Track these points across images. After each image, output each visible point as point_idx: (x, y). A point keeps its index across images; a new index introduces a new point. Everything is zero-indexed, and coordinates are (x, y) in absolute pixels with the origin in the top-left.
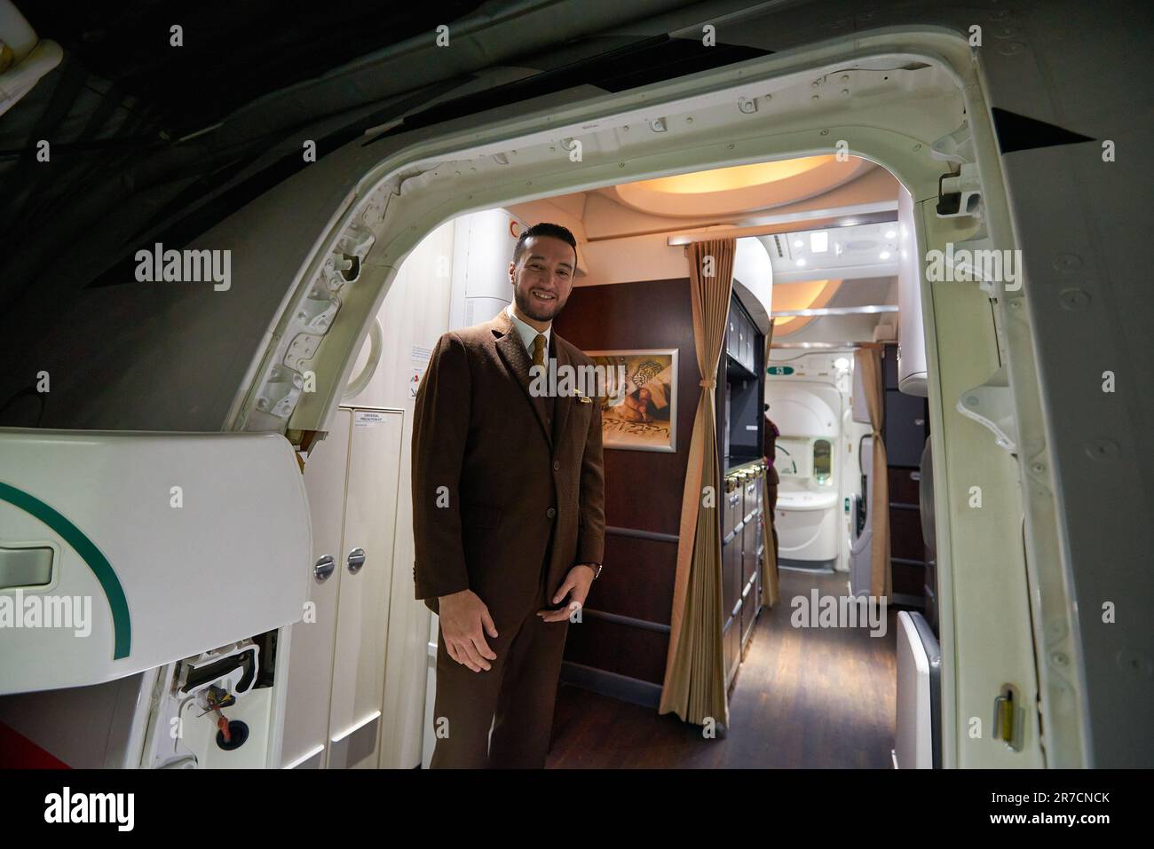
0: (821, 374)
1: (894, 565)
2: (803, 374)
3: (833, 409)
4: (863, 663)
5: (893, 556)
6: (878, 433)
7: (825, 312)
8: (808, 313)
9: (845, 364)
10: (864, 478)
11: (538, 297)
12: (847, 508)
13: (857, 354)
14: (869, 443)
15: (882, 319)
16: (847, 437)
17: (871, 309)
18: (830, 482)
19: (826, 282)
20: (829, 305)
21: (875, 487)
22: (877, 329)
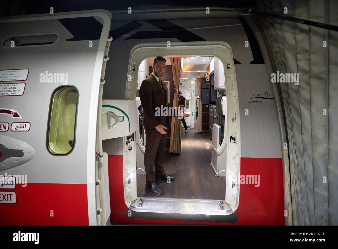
0: (188, 85)
1: (203, 124)
2: (184, 85)
3: (190, 92)
4: (200, 141)
5: (202, 123)
6: (200, 98)
7: (189, 71)
8: (186, 71)
9: (193, 82)
10: (197, 107)
11: (159, 73)
12: (193, 115)
13: (196, 81)
14: (198, 100)
15: (201, 73)
16: (193, 99)
17: (199, 71)
18: (189, 109)
19: (190, 65)
20: (191, 70)
21: (199, 109)
22: (200, 76)
